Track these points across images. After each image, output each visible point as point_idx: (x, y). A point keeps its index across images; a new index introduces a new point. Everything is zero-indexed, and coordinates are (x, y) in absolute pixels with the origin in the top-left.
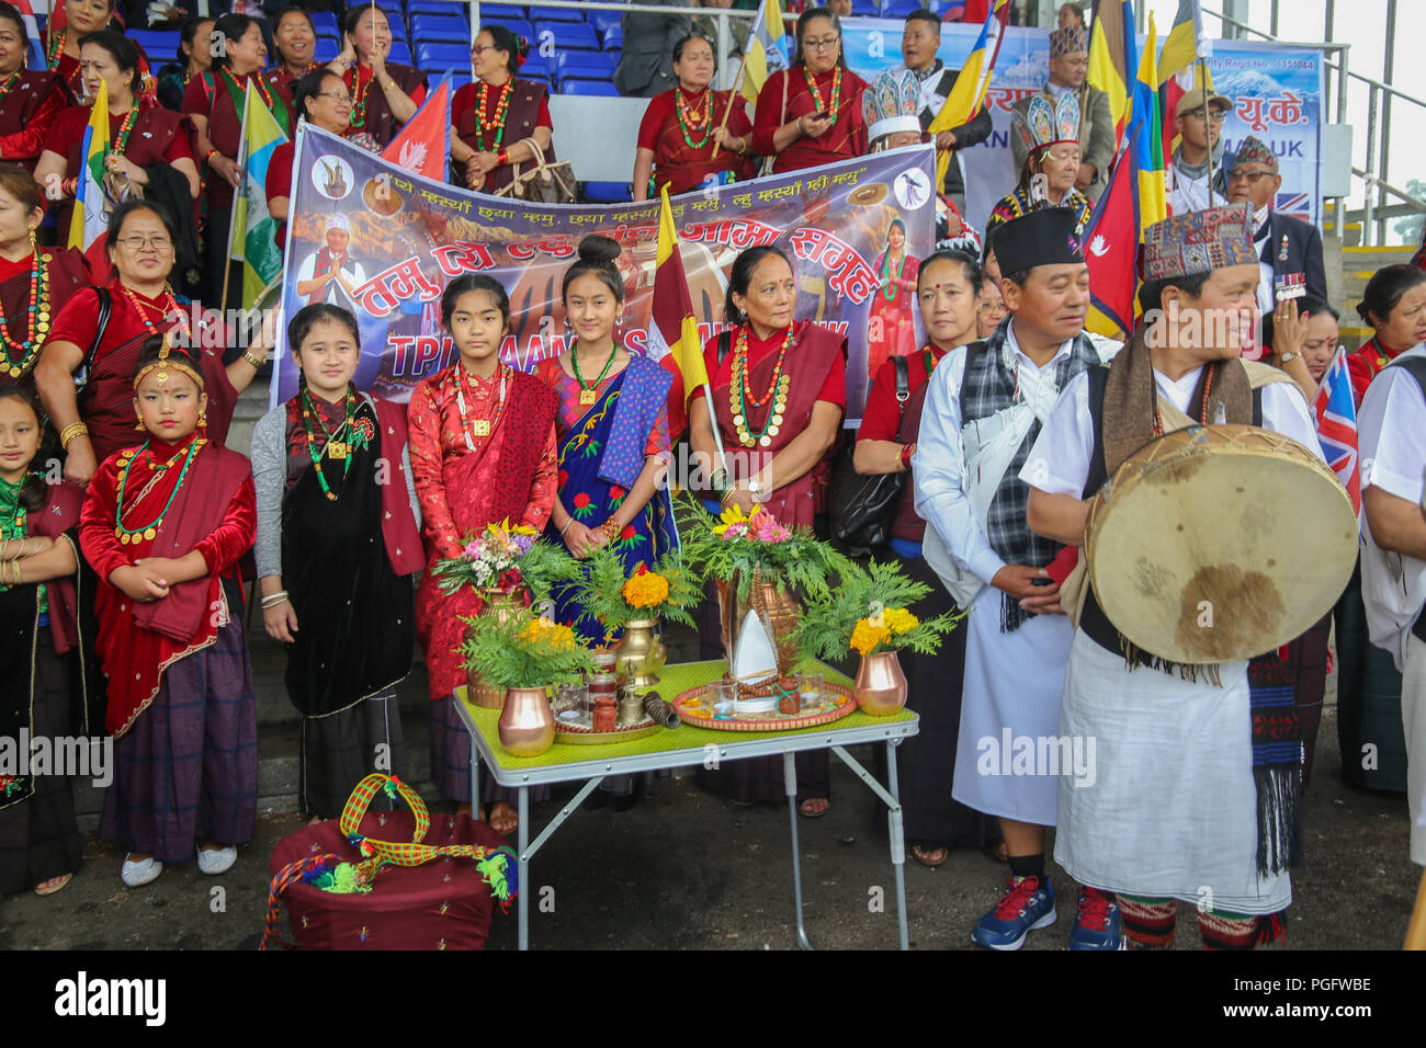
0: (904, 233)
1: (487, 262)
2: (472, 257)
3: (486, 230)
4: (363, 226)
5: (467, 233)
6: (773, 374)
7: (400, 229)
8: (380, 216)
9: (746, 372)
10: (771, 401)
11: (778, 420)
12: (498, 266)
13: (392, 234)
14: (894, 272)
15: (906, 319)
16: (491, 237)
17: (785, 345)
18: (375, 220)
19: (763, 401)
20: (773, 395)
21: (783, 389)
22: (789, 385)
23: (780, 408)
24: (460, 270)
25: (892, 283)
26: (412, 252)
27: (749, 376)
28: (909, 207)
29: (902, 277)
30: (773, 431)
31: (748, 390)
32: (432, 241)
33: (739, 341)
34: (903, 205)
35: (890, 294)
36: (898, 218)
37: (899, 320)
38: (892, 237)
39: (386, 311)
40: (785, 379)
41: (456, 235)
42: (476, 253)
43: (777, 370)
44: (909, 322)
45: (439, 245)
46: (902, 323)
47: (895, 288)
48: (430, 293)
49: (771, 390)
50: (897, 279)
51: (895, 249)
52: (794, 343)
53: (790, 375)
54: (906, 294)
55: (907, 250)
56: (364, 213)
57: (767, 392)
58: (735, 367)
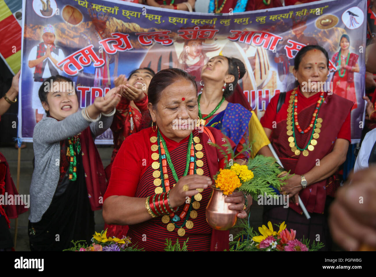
0: (349, 42)
1: (129, 46)
2: (120, 43)
3: (126, 25)
4: (63, 31)
5: (117, 27)
6: (312, 117)
7: (82, 31)
8: (72, 25)
9: (296, 113)
10: (311, 131)
11: (314, 142)
12: (134, 49)
13: (78, 34)
14: (344, 63)
15: (351, 87)
16: (129, 29)
17: (319, 102)
18: (69, 27)
19: (306, 131)
20: (312, 129)
21: (319, 125)
22: (322, 124)
23: (316, 135)
24: (115, 51)
25: (343, 68)
26: (89, 43)
27: (298, 116)
28: (352, 28)
29: (349, 65)
30: (311, 148)
31: (297, 124)
32: (99, 37)
33: (292, 97)
34: (348, 26)
35: (342, 73)
36: (345, 33)
37: (346, 87)
38: (342, 44)
39: (76, 72)
40: (320, 120)
41: (111, 29)
42: (122, 40)
43: (315, 115)
44: (352, 88)
45: (103, 38)
46: (349, 89)
47: (345, 71)
48: (99, 63)
49: (311, 125)
50: (346, 66)
51: (344, 50)
52: (325, 102)
53: (323, 118)
54: (350, 73)
55: (351, 50)
56: (63, 24)
57: (309, 126)
58: (290, 110)
